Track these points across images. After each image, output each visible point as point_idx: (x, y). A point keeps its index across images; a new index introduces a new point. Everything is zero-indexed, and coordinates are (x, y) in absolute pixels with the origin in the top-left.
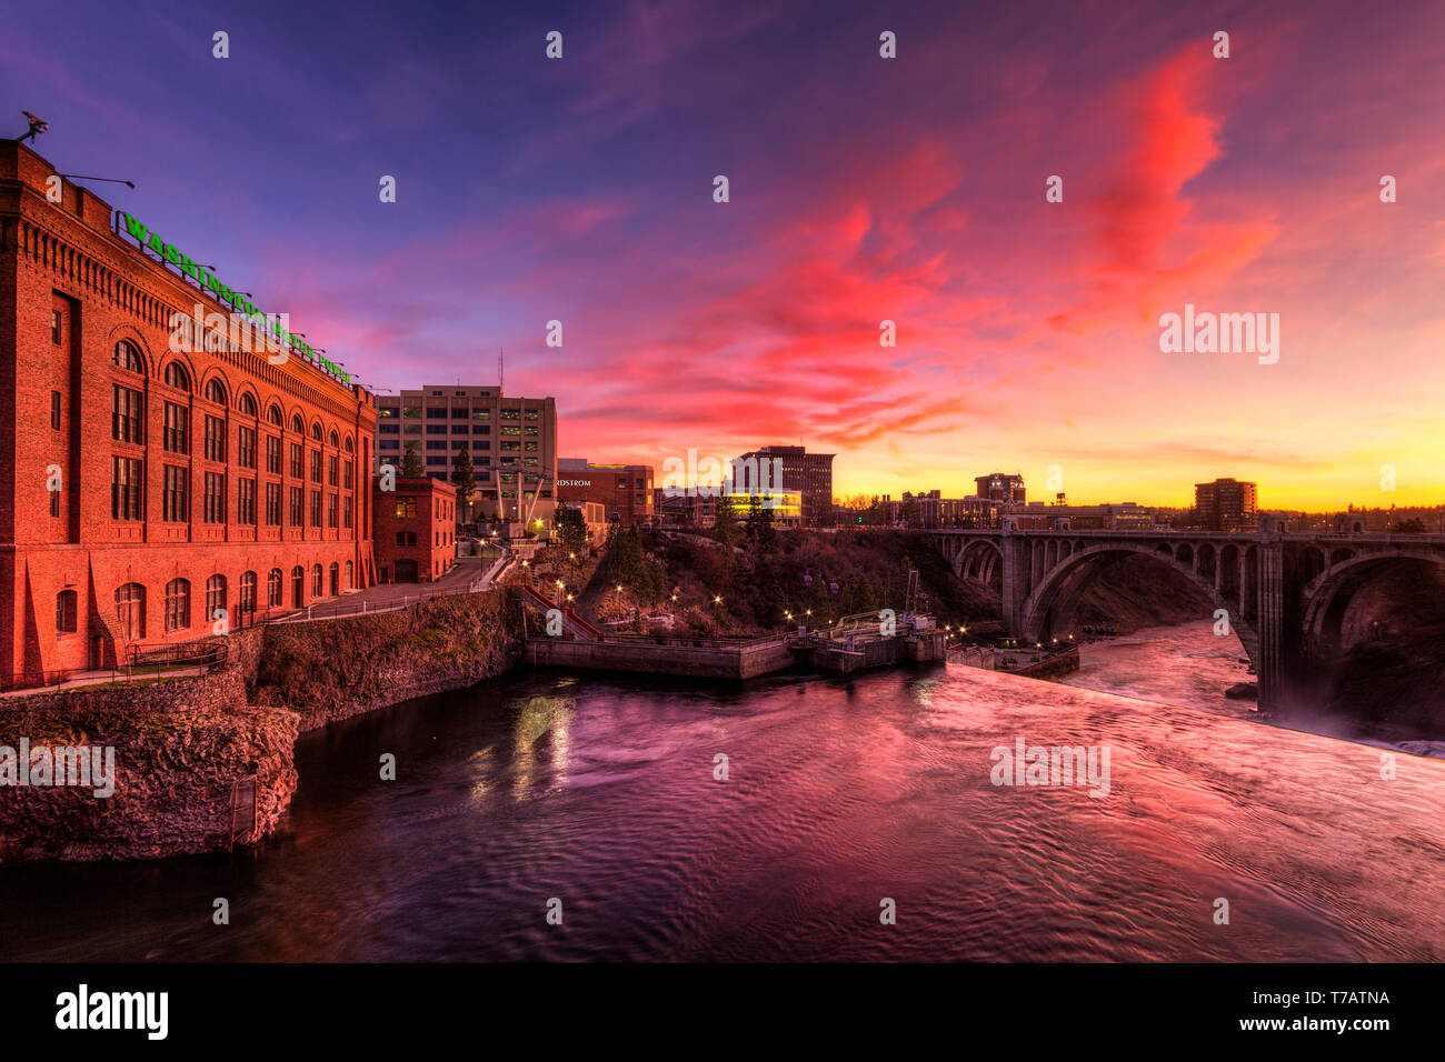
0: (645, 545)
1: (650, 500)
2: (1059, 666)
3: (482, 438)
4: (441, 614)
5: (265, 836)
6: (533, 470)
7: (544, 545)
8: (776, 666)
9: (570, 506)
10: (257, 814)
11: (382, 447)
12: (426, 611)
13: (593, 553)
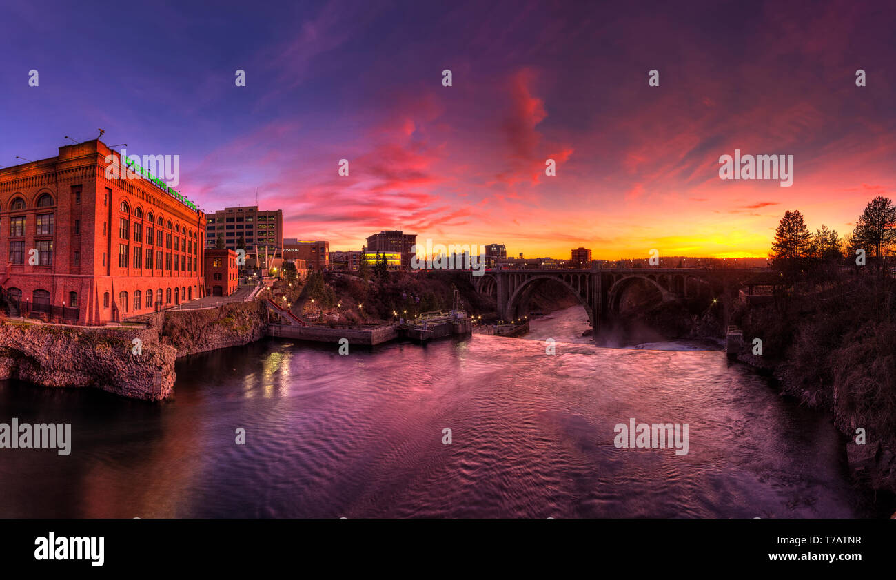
0: (325, 280)
1: (327, 257)
2: (521, 331)
3: (249, 230)
4: (232, 311)
5: (165, 397)
6: (273, 244)
7: (277, 280)
8: (389, 338)
9: (289, 261)
10: (162, 388)
11: (208, 236)
12: (225, 309)
13: (300, 284)
